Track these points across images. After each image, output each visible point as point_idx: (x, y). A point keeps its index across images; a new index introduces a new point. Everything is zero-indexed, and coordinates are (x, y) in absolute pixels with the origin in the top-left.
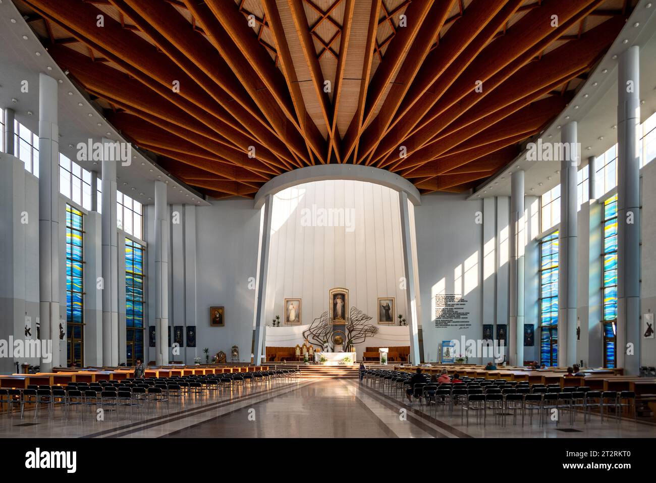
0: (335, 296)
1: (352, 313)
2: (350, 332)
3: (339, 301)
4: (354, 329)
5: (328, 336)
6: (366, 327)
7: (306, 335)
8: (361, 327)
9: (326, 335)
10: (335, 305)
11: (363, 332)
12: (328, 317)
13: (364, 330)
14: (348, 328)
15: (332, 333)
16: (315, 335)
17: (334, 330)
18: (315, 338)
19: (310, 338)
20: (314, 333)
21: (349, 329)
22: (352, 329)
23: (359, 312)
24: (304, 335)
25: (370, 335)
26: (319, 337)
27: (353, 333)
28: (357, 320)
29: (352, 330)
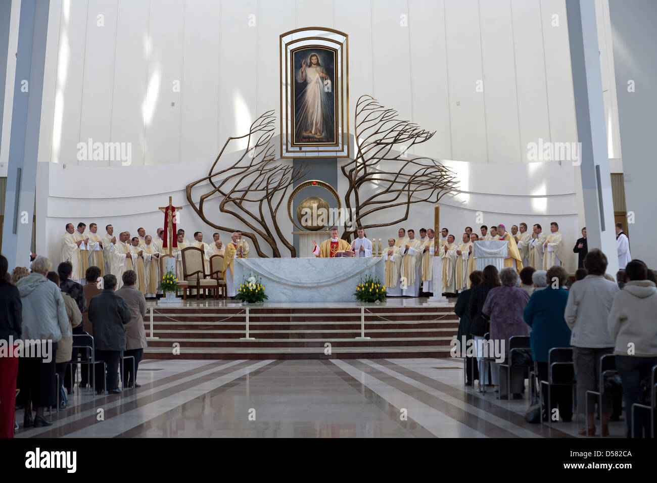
0: (300, 57)
1: (360, 118)
2: (355, 185)
3: (314, 75)
4: (366, 174)
5: (274, 203)
6: (411, 170)
7: (196, 199)
8: (395, 167)
9: (269, 197)
10: (299, 89)
11: (400, 187)
12: (277, 132)
13: (406, 179)
14: (348, 169)
15: (290, 190)
16: (228, 198)
17: (295, 178)
18: (229, 207)
19: (211, 209)
20: (226, 189)
21: (349, 177)
22: (361, 173)
23: (388, 114)
24: (189, 198)
25: (425, 194)
26: (245, 204)
27: (365, 191)
28: (378, 143)
29: (362, 180)
